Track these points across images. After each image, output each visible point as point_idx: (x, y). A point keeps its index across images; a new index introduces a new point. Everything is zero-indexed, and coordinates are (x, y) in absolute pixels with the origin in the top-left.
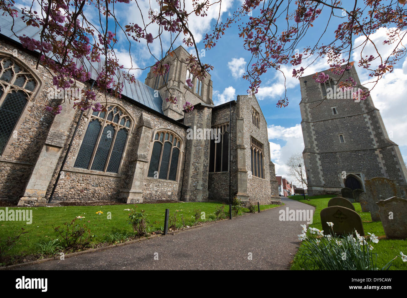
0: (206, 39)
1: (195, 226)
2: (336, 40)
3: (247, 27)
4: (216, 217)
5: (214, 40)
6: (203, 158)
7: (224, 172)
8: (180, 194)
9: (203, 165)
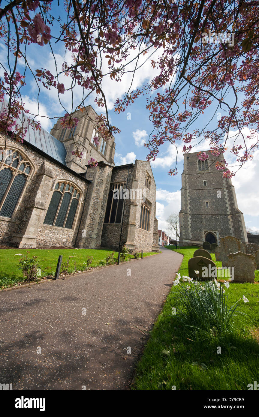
0: (117, 103)
1: (86, 271)
2: (218, 128)
3: (154, 101)
4: (106, 262)
5: (124, 106)
6: (100, 210)
7: (117, 224)
8: (74, 241)
9: (99, 216)
